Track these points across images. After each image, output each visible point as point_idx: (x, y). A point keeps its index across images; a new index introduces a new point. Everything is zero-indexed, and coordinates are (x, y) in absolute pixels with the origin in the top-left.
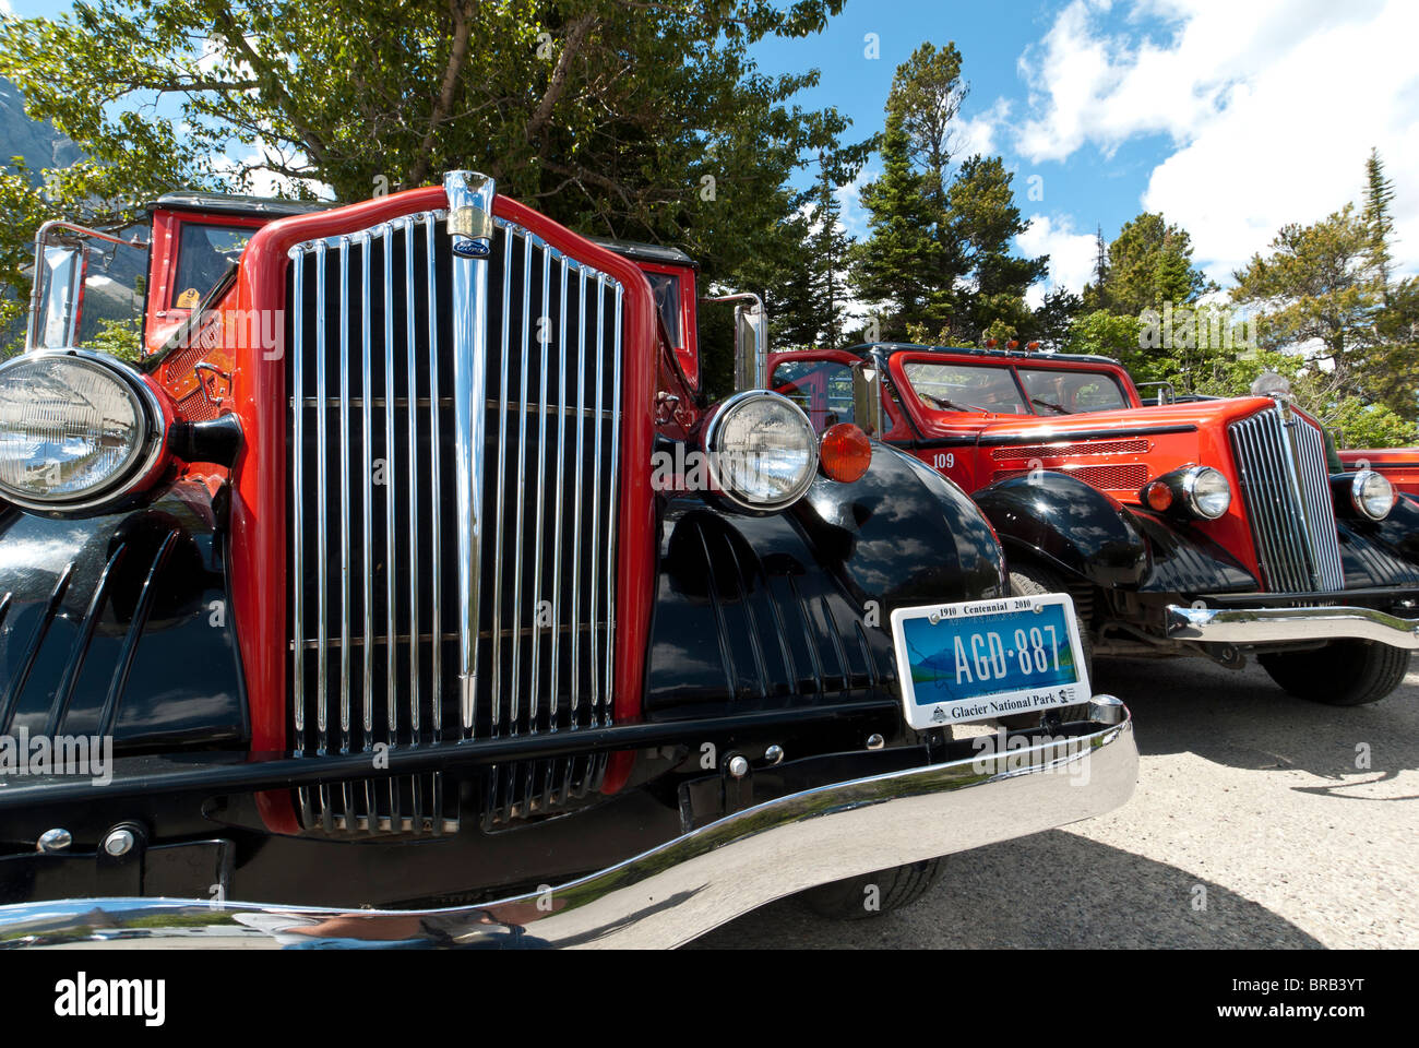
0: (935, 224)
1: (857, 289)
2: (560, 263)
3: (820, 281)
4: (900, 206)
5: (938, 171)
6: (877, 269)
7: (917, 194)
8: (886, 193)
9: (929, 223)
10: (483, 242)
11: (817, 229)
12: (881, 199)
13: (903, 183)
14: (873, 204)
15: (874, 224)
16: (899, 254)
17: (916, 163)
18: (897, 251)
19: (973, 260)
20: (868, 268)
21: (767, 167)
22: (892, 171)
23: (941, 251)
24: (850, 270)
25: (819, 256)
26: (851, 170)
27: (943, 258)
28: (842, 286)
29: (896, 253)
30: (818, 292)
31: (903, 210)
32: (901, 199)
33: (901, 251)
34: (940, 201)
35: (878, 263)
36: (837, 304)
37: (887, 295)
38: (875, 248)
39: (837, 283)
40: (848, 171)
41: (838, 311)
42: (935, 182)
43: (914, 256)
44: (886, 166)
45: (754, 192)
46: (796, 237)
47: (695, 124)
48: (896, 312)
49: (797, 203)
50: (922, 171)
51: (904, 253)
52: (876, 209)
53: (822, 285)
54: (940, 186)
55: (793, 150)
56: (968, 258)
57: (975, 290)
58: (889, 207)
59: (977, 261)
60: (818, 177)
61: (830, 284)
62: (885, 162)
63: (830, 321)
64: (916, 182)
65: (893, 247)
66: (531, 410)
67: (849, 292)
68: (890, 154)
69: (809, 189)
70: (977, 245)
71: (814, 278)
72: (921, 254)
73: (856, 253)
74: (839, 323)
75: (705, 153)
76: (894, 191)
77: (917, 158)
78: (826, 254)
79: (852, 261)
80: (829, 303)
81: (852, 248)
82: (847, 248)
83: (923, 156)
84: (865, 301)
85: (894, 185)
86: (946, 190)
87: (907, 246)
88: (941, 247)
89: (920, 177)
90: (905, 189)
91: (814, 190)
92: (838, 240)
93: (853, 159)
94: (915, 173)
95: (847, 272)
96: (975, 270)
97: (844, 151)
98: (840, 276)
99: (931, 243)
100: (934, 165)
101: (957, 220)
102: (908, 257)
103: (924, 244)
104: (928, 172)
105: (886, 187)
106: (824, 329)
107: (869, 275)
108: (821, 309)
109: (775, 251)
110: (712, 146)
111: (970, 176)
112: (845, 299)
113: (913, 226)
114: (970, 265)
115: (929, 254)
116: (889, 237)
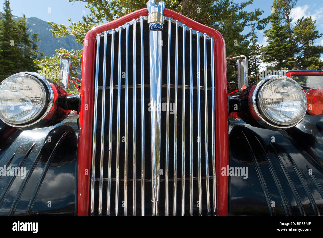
0: (288, 39)
1: (263, 60)
2: (189, 32)
3: (252, 58)
4: (277, 35)
5: (289, 23)
6: (270, 53)
7: (283, 31)
8: (272, 32)
9: (286, 39)
10: (161, 24)
11: (251, 44)
12: (270, 34)
13: (278, 29)
14: (268, 35)
15: (268, 41)
16: (277, 48)
17: (282, 22)
18: (277, 47)
19: (302, 48)
20: (267, 53)
21: (237, 28)
22: (274, 25)
23: (291, 46)
24: (261, 55)
25: (252, 51)
26: (264, 26)
27: (291, 48)
28: (259, 59)
29: (276, 48)
30: (252, 61)
31: (278, 36)
32: (277, 33)
33: (278, 47)
34: (290, 32)
35: (270, 52)
36: (257, 64)
37: (273, 60)
38: (269, 47)
39: (257, 58)
40: (263, 26)
41: (258, 66)
42: (288, 27)
43: (282, 48)
44: (272, 24)
45: (233, 35)
46: (246, 46)
47: (216, 20)
48: (276, 65)
49: (245, 38)
50: (283, 24)
51: (279, 48)
52: (270, 37)
53: (253, 59)
54: (290, 28)
55: (245, 22)
56: (300, 48)
57: (303, 56)
58: (273, 36)
59: (303, 48)
60: (251, 30)
61: (255, 59)
62: (272, 23)
63: (256, 69)
64: (282, 27)
65: (275, 46)
66: (179, 88)
67: (261, 60)
68: (273, 21)
69: (248, 34)
70: (303, 43)
71: (250, 58)
72: (284, 48)
73: (263, 50)
74: (258, 69)
75: (219, 27)
76: (275, 31)
77: (282, 21)
78: (254, 51)
79: (262, 52)
80: (255, 64)
81: (262, 48)
82: (260, 49)
83: (283, 20)
84: (266, 63)
85: (275, 29)
86: (292, 29)
87: (280, 46)
88: (291, 45)
89: (283, 26)
90: (278, 30)
91: (250, 34)
92: (257, 46)
93: (264, 22)
94: (281, 25)
95: (260, 55)
96: (302, 51)
97: (261, 20)
98: (258, 56)
99: (288, 44)
100: (287, 22)
101: (296, 37)
102: (280, 49)
103: (285, 45)
104: (286, 24)
105: (272, 30)
106: (253, 71)
107: (267, 55)
108: (253, 66)
109: (240, 51)
110: (220, 26)
111: (300, 24)
112: (260, 63)
113: (281, 40)
114: (300, 50)
115: (287, 47)
116: (274, 44)
